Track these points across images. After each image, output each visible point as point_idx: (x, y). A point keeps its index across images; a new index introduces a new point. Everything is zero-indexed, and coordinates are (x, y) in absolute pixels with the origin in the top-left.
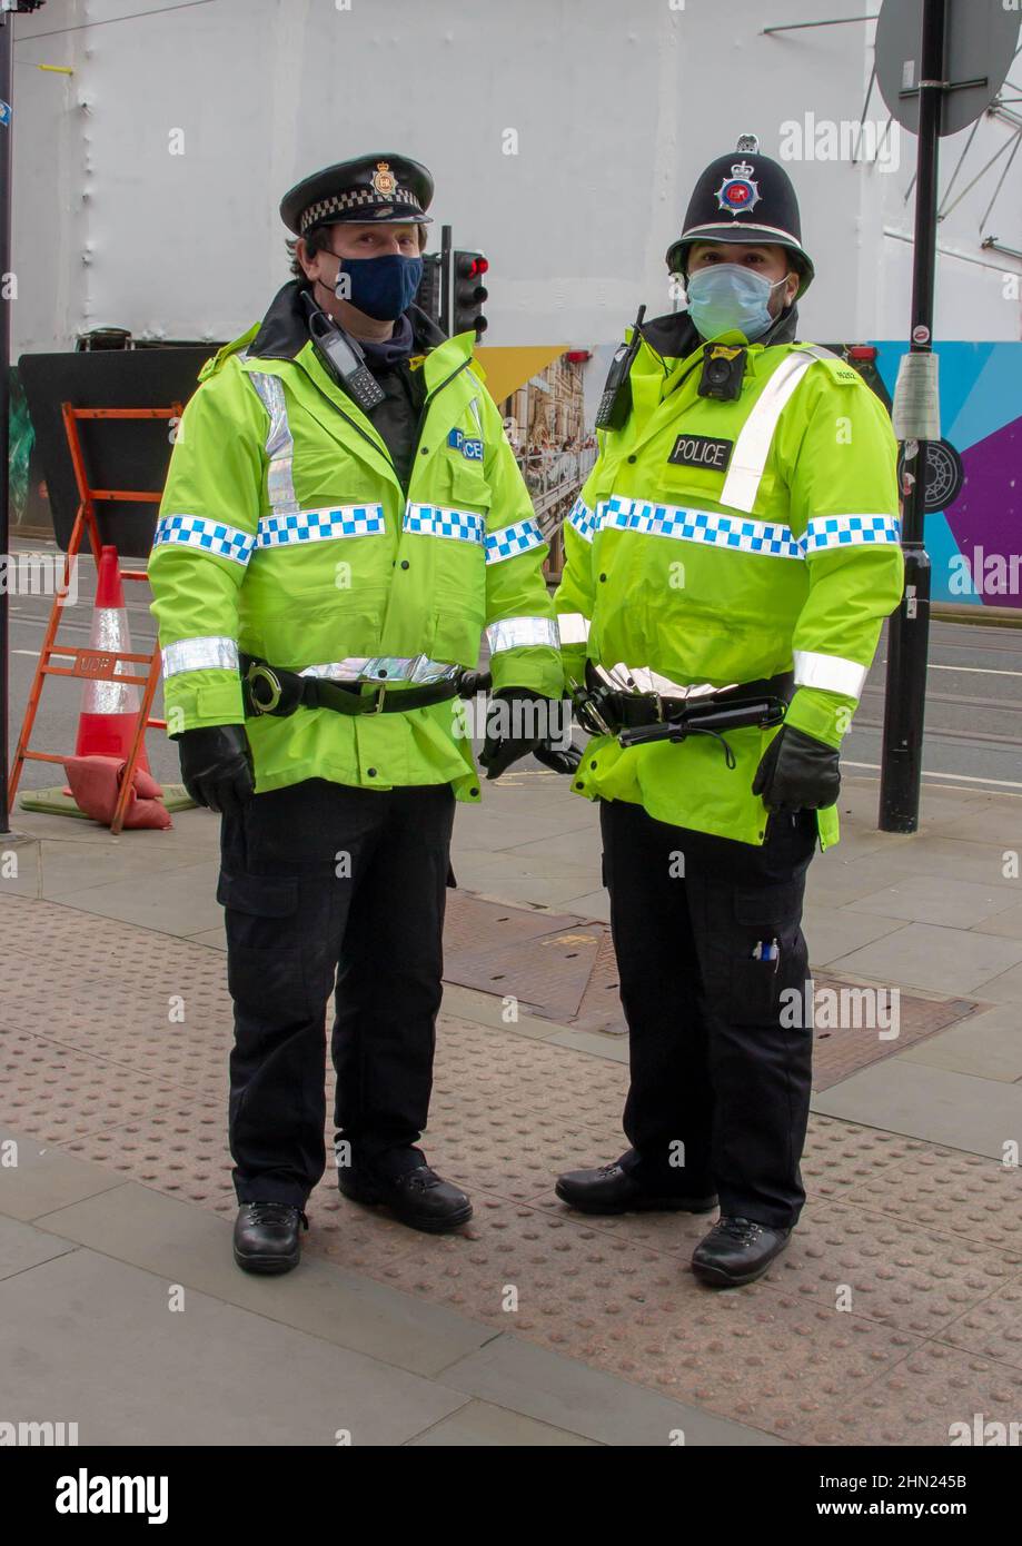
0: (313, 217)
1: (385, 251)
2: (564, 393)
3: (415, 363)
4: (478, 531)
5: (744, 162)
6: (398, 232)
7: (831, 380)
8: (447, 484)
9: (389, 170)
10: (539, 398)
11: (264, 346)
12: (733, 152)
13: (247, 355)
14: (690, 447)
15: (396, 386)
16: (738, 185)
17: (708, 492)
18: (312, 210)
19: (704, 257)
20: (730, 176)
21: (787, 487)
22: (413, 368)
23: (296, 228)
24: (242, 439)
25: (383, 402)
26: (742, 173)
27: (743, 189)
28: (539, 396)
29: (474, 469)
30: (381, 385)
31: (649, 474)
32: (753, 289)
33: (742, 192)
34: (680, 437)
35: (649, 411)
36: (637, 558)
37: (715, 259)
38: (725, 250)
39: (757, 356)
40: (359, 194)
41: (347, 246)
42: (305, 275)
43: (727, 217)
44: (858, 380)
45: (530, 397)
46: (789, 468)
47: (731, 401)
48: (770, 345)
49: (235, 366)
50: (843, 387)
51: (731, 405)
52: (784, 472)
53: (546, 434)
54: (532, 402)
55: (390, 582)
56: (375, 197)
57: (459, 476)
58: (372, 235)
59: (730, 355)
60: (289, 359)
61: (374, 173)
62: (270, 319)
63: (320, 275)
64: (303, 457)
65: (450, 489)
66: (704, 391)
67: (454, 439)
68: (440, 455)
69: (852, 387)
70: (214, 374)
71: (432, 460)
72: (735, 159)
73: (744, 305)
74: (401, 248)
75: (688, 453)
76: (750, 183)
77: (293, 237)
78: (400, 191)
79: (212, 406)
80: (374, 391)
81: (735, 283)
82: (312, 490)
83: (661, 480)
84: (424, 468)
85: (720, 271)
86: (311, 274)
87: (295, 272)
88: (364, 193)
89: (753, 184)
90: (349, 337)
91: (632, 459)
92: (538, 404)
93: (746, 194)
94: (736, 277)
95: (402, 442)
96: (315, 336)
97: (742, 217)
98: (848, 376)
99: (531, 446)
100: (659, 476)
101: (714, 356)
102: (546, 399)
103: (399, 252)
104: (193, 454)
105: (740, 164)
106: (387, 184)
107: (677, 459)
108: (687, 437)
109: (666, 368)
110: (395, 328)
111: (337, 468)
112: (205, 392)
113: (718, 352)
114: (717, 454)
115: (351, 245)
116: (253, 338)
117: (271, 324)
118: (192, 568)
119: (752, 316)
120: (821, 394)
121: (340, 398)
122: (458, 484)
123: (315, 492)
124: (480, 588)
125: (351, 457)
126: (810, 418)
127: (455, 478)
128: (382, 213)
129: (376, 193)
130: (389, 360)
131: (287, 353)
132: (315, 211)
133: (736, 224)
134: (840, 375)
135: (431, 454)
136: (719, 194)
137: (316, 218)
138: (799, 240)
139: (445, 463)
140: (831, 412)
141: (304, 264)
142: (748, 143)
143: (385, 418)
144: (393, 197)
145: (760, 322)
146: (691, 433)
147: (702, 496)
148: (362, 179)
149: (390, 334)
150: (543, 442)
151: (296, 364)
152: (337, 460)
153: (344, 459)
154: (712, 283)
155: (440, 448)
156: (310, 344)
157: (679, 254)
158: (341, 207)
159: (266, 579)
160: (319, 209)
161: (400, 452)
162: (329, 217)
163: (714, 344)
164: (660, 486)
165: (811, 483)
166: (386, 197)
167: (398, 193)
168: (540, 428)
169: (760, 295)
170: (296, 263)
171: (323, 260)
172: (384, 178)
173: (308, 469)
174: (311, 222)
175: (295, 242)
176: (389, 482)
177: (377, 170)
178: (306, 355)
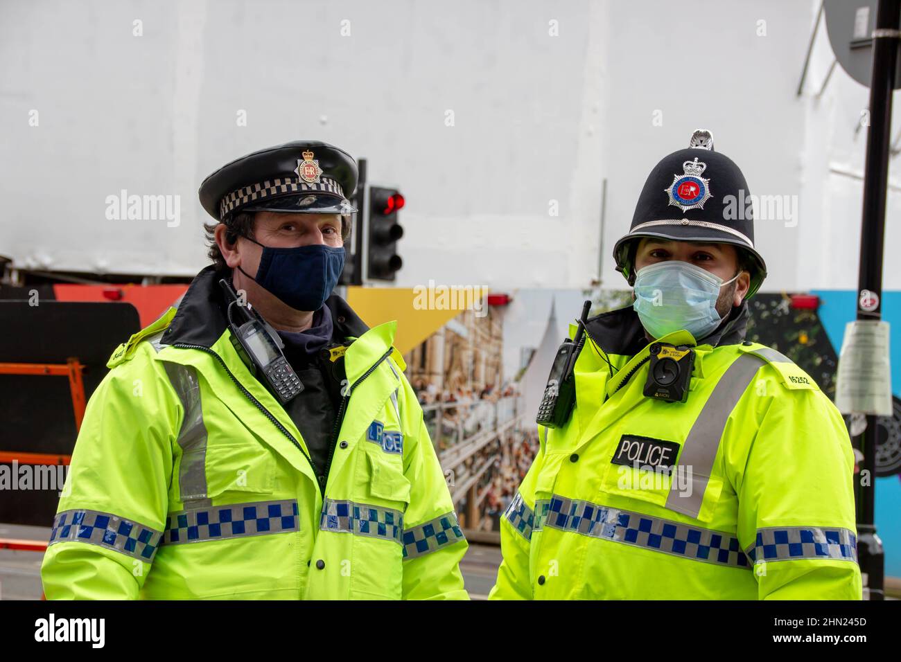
0: (234, 203)
1: (308, 241)
2: (483, 338)
3: (335, 353)
4: (395, 528)
5: (696, 159)
6: (322, 221)
7: (782, 384)
8: (366, 480)
9: (314, 159)
10: (455, 343)
11: (180, 333)
12: (687, 147)
13: (161, 343)
14: (634, 449)
15: (316, 377)
16: (689, 182)
17: (652, 495)
18: (233, 195)
19: (651, 254)
20: (682, 173)
21: (736, 494)
22: (333, 359)
23: (215, 212)
24: (152, 430)
25: (302, 393)
26: (694, 170)
27: (694, 185)
28: (456, 341)
29: (393, 463)
30: (301, 377)
31: (592, 474)
32: (701, 288)
33: (693, 189)
34: (624, 437)
35: (593, 409)
36: (577, 562)
37: (663, 255)
38: (673, 248)
39: (705, 356)
40: (283, 182)
41: (269, 235)
42: (224, 261)
43: (677, 213)
44: (812, 385)
45: (447, 341)
46: (738, 474)
47: (677, 403)
48: (720, 345)
49: (148, 354)
50: (795, 392)
51: (678, 406)
52: (732, 478)
53: (462, 380)
54: (448, 347)
55: (304, 583)
56: (299, 185)
57: (378, 471)
58: (295, 224)
59: (678, 356)
60: (206, 349)
61: (299, 161)
62: (186, 306)
63: (240, 262)
64: (217, 451)
65: (369, 484)
66: (650, 391)
67: (375, 431)
68: (359, 449)
69: (804, 392)
70: (125, 361)
71: (350, 456)
72: (687, 155)
73: (692, 303)
74: (324, 237)
75: (632, 455)
76: (702, 180)
77: (213, 221)
78: (325, 180)
79: (122, 395)
80: (293, 383)
81: (683, 281)
82: (226, 484)
83: (603, 481)
84: (343, 463)
85: (669, 269)
86: (231, 260)
87: (213, 257)
88: (288, 181)
89: (705, 182)
90: (268, 327)
91: (574, 458)
92: (455, 349)
93: (697, 191)
94: (684, 275)
95: (320, 435)
96: (233, 325)
97: (692, 215)
98: (800, 380)
99: (446, 394)
100: (602, 477)
101: (660, 356)
102: (463, 344)
103: (323, 243)
104: (100, 445)
105: (693, 161)
106: (311, 171)
107: (620, 459)
108: (631, 438)
109: (610, 366)
110: (314, 316)
111: (252, 462)
112: (114, 380)
113: (665, 352)
114: (662, 456)
115: (274, 232)
116: (168, 324)
117: (186, 311)
118: (93, 567)
119: (699, 315)
120: (772, 398)
121: (258, 389)
122: (377, 479)
123: (228, 488)
124: (396, 587)
125: (267, 451)
126: (760, 424)
127: (374, 473)
128: (306, 202)
129: (301, 181)
130: (308, 351)
131: (204, 342)
132: (237, 197)
133: (685, 221)
134: (792, 379)
135: (350, 449)
136: (670, 190)
137: (238, 204)
138: (753, 241)
139: (363, 457)
140: (781, 418)
141: (223, 249)
142: (702, 138)
143: (304, 409)
144: (318, 185)
145: (707, 321)
146: (635, 434)
147: (648, 499)
148: (287, 166)
149: (311, 321)
150: (459, 390)
151: (213, 354)
152: (252, 454)
153: (262, 453)
154: (659, 280)
155: (359, 443)
156: (227, 333)
157: (626, 250)
158: (264, 194)
159: (172, 579)
160: (241, 195)
161: (317, 446)
162: (251, 203)
163: (661, 344)
164: (603, 487)
165: (761, 490)
166: (310, 185)
167: (322, 182)
168: (456, 374)
169: (709, 294)
170: (215, 248)
171: (243, 246)
172: (309, 166)
173: (222, 462)
174: (232, 208)
175: (214, 227)
176: (306, 477)
177: (302, 158)
178: (223, 344)
